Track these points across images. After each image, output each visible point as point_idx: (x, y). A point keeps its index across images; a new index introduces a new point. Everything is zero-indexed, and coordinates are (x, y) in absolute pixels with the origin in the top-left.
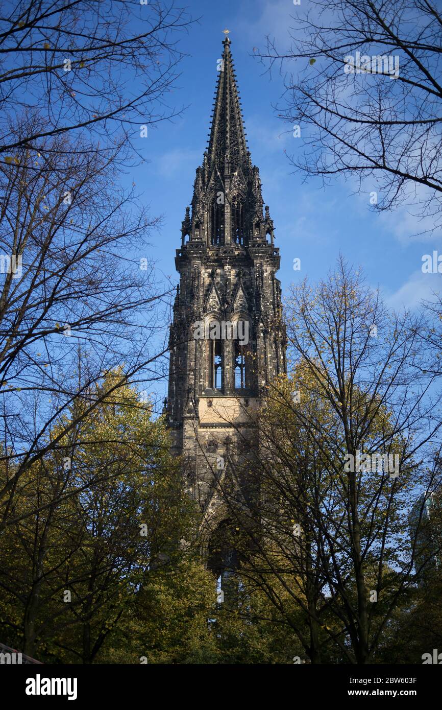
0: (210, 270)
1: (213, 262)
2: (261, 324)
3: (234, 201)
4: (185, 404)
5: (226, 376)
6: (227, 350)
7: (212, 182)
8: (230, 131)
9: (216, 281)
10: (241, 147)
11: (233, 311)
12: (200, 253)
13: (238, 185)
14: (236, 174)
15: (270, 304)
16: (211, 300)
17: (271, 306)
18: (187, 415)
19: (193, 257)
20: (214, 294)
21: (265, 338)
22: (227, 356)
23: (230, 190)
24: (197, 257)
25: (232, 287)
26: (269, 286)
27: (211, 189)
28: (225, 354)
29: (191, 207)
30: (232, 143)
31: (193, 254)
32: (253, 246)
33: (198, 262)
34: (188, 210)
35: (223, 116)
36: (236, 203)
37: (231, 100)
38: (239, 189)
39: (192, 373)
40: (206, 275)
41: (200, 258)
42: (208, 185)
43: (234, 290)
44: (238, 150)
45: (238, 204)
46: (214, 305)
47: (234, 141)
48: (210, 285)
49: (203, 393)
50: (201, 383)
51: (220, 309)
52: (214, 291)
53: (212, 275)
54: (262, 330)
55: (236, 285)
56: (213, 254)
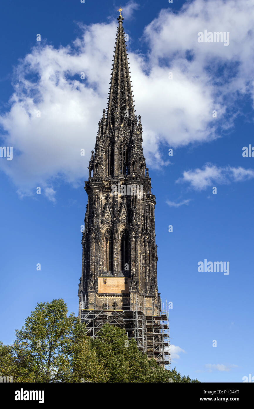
0: (105, 195)
1: (108, 189)
2: (134, 233)
3: (121, 145)
4: (88, 284)
5: (114, 264)
6: (115, 248)
7: (107, 132)
8: (121, 91)
9: (109, 202)
10: (127, 103)
11: (119, 222)
12: (98, 185)
13: (124, 133)
14: (122, 125)
15: (142, 217)
16: (106, 215)
17: (143, 218)
18: (90, 290)
19: (94, 187)
20: (108, 211)
21: (136, 241)
22: (115, 251)
23: (118, 138)
24: (96, 187)
25: (119, 205)
26: (142, 204)
27: (107, 137)
28: (114, 250)
29: (94, 150)
30: (121, 101)
31: (94, 185)
32: (130, 179)
33: (97, 191)
34: (93, 152)
35: (116, 80)
36: (123, 146)
37: (122, 67)
38: (124, 136)
39: (93, 264)
40: (103, 198)
41: (99, 188)
42: (105, 134)
43: (120, 207)
44: (125, 106)
45: (124, 147)
46: (108, 218)
47: (123, 100)
48: (105, 204)
49: (102, 275)
50: (100, 269)
51: (111, 221)
52: (108, 208)
53: (106, 198)
54: (134, 237)
55: (121, 204)
56: (107, 184)
